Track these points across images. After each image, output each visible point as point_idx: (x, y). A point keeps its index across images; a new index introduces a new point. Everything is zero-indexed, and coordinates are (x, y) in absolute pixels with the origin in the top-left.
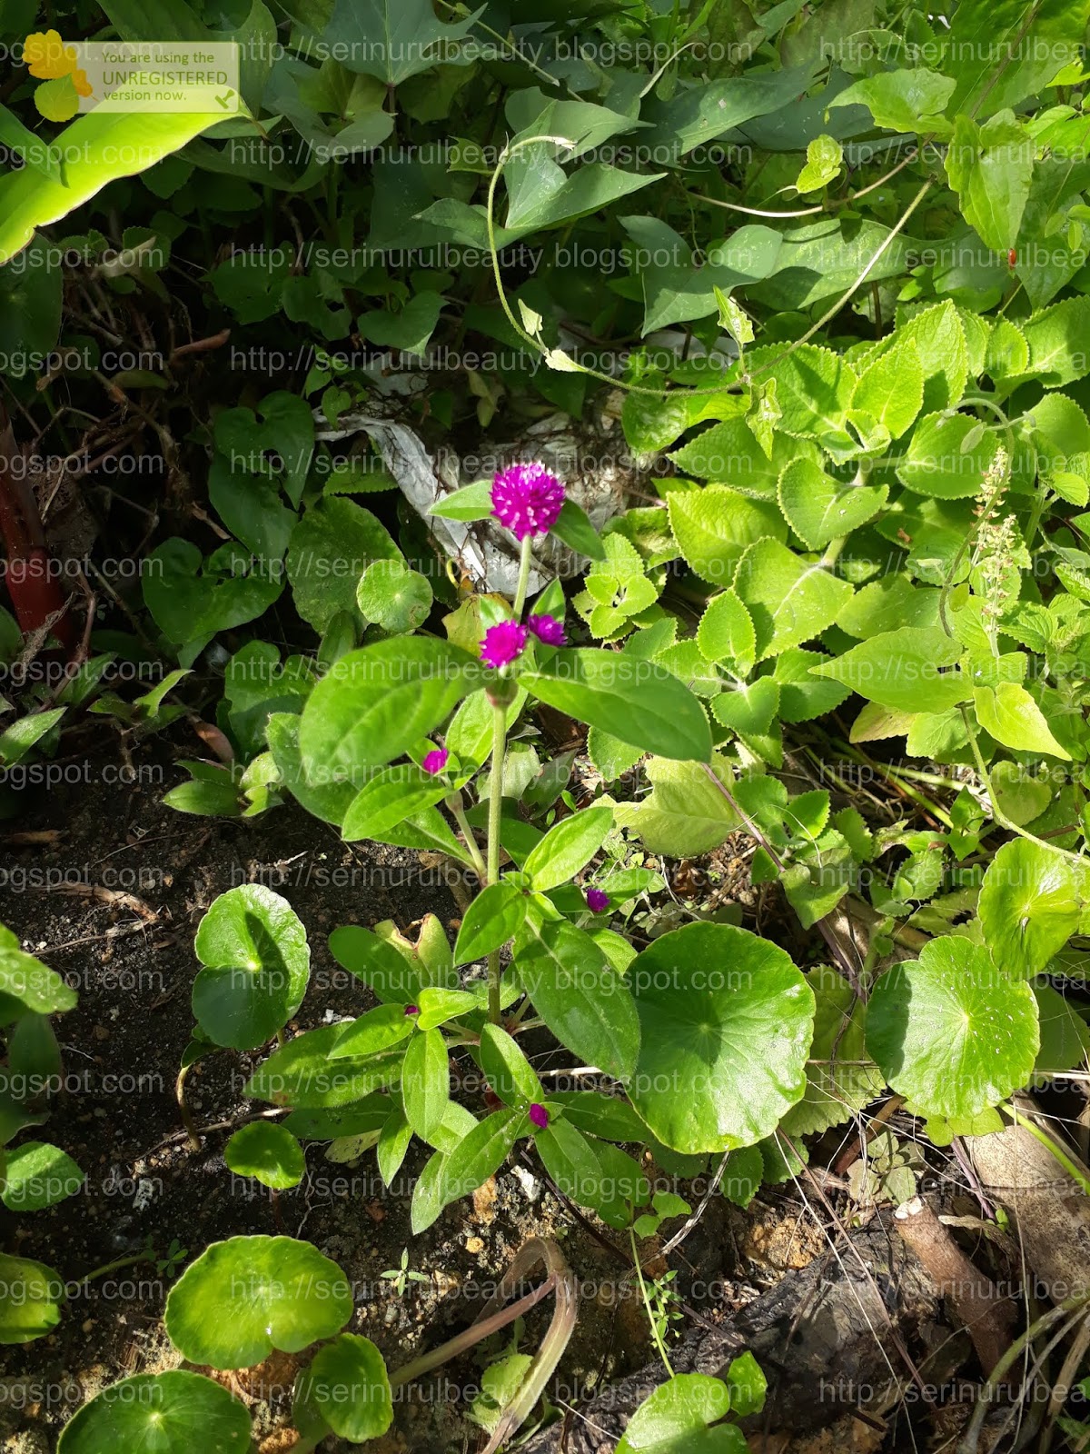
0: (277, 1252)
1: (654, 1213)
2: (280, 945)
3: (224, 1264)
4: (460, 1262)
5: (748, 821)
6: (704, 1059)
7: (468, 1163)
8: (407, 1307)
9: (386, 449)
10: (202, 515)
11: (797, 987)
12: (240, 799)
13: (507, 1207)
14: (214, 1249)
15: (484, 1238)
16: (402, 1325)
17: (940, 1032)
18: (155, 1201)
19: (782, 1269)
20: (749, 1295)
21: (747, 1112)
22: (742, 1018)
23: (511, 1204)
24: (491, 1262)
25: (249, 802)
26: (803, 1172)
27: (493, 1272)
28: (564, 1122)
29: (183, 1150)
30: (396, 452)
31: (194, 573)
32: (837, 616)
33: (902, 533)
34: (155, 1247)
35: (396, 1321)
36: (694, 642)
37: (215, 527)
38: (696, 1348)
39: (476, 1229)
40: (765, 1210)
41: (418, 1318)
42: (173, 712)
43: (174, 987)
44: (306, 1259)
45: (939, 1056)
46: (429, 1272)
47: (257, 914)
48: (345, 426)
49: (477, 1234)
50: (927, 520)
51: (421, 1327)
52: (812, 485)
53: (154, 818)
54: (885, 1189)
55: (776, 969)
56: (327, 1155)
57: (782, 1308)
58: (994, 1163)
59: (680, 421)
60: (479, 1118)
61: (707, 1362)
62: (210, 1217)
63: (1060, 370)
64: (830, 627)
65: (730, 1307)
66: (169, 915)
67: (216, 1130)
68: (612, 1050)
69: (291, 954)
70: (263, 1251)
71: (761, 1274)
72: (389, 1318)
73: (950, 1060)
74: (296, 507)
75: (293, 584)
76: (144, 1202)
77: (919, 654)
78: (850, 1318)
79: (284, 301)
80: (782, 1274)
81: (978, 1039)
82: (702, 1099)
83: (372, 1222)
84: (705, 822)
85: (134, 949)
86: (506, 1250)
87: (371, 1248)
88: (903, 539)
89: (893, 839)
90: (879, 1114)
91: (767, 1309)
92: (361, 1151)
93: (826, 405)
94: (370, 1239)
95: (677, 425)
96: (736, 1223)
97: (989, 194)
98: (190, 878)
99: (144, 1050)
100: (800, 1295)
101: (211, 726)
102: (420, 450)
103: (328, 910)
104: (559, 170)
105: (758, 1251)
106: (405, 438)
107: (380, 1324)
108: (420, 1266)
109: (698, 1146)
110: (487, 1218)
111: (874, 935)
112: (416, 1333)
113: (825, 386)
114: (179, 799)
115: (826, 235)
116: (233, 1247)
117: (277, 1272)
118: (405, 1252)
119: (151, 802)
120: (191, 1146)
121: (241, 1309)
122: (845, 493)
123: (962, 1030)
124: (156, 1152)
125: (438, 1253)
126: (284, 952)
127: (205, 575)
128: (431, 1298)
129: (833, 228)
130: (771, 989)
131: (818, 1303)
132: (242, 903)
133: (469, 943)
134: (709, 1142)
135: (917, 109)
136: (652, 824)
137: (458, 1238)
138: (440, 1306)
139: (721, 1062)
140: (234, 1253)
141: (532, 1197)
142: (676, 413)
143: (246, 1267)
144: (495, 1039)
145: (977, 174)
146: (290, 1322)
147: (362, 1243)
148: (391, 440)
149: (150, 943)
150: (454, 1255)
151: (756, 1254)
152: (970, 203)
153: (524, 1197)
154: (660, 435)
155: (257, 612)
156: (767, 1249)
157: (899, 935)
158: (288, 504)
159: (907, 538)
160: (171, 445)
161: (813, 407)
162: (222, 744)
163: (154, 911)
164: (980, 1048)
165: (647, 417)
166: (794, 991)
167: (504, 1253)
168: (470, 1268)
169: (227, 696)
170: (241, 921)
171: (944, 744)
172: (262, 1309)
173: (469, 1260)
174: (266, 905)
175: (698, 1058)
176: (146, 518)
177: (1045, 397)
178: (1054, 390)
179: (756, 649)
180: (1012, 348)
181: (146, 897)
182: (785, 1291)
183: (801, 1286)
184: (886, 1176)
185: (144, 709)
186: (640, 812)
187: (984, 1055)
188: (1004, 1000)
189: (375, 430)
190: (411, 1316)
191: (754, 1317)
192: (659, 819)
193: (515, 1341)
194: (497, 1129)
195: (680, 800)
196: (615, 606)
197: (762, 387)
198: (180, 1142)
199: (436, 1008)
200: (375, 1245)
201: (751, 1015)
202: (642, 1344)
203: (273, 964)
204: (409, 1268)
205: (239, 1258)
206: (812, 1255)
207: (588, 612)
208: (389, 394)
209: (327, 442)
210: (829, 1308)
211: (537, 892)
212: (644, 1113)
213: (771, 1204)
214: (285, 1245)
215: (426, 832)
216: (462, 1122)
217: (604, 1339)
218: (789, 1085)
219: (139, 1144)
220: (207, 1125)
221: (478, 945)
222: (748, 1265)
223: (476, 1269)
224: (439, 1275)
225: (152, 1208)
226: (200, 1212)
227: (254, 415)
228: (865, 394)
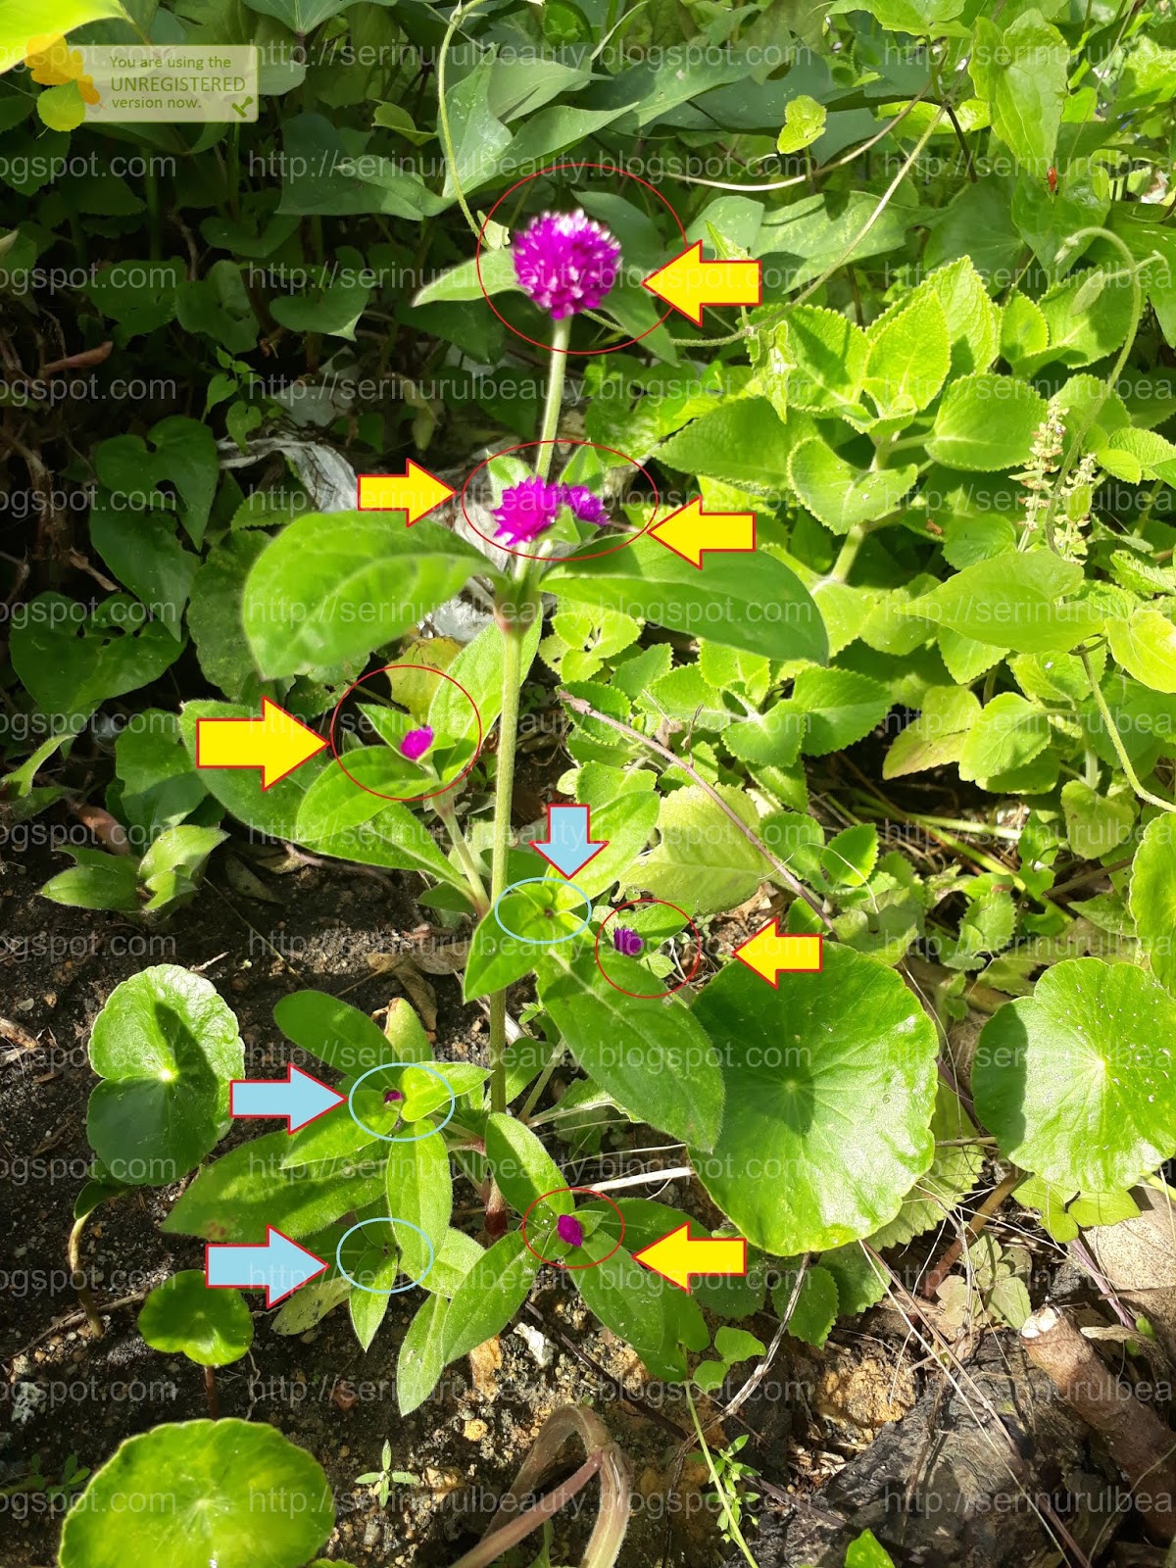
0: (224, 1443)
1: (719, 1358)
2: (203, 1043)
3: (147, 1469)
4: (459, 1453)
5: (781, 866)
6: (794, 1128)
7: (478, 1302)
8: (392, 1522)
9: (306, 472)
10: (81, 563)
11: (912, 1020)
12: (139, 889)
13: (512, 1377)
14: (130, 1449)
15: (486, 1420)
16: (387, 1547)
17: (1070, 1084)
18: (43, 1409)
19: (867, 1426)
20: (832, 1465)
21: (858, 1193)
22: (842, 1067)
23: (517, 1372)
24: (498, 1451)
25: (151, 893)
26: (886, 1296)
27: (502, 1464)
28: (604, 1238)
29: (79, 1337)
30: (318, 476)
31: (74, 633)
32: (861, 629)
33: (931, 525)
34: (43, 1472)
35: (379, 1542)
36: (695, 668)
37: (99, 577)
38: (783, 1536)
39: (475, 1408)
40: (836, 1352)
41: (409, 1535)
42: (52, 794)
43: (63, 1128)
44: (265, 1451)
45: (1072, 1115)
46: (418, 1471)
47: (171, 1004)
48: (255, 451)
49: (477, 1415)
50: (956, 512)
51: (414, 1547)
52: (824, 472)
53: (29, 926)
54: (991, 1308)
55: (884, 996)
56: (274, 1327)
57: (887, 1472)
58: (1128, 1259)
59: (653, 430)
60: (486, 1246)
61: (802, 1553)
62: (118, 1423)
63: (1084, 349)
64: (854, 641)
65: (809, 1481)
66: (53, 1041)
67: (123, 1306)
68: (688, 1108)
69: (220, 1054)
70: (201, 1444)
71: (842, 1435)
72: (369, 1539)
73: (1086, 1119)
74: (198, 546)
75: (197, 641)
76: (27, 1411)
77: (1029, 585)
78: (977, 1476)
79: (177, 310)
80: (868, 1433)
81: (1121, 1088)
82: (796, 1182)
83: (339, 1411)
84: (729, 872)
85: (9, 1085)
86: (516, 1433)
87: (339, 1447)
88: (933, 531)
89: (948, 885)
90: (982, 1209)
91: (867, 1476)
92: (321, 1316)
93: (836, 377)
94: (336, 1435)
95: (650, 435)
96: (803, 1372)
97: (1018, 109)
98: (79, 997)
99: (23, 1211)
100: (907, 1452)
101: (100, 810)
102: (347, 473)
103: (256, 1027)
104: (503, 128)
105: (835, 1405)
106: (329, 460)
107: (359, 1549)
108: (405, 1465)
109: (798, 1244)
110: (490, 1392)
111: (940, 998)
112: (407, 1556)
113: (833, 355)
114: (61, 890)
115: (808, 214)
116: (158, 1442)
117: (223, 1475)
118: (386, 1447)
119: (25, 907)
120: (92, 1330)
121: (172, 1534)
122: (863, 479)
123: (1098, 1080)
124: (43, 1343)
125: (427, 1445)
126: (209, 1053)
127: (87, 635)
128: (424, 1507)
129: (816, 205)
130: (878, 1024)
131: (933, 1461)
132: (151, 991)
133: (482, 971)
134: (811, 1238)
135: (928, 17)
136: (663, 880)
137: (453, 1422)
138: (436, 1517)
139: (816, 1127)
140: (160, 1450)
141: (542, 1361)
142: (648, 421)
143: (178, 1471)
144: (505, 1132)
145: (1003, 85)
146: (244, 1547)
147: (327, 1440)
148: (312, 462)
149: (28, 1076)
150: (449, 1447)
151: (832, 1409)
152: (998, 115)
153: (532, 1361)
154: (631, 447)
155: (154, 675)
156: (845, 1401)
157: (971, 996)
158: (188, 545)
159: (939, 530)
160: (42, 473)
161: (819, 381)
162: (115, 834)
163: (33, 1036)
164: (1126, 1100)
165: (614, 427)
166: (910, 1024)
167: (514, 1437)
168: (471, 1461)
169: (119, 775)
170: (149, 1016)
171: (1006, 761)
172: (202, 1533)
173: (469, 1451)
174: (183, 992)
175: (786, 1128)
176: (15, 569)
177: (1070, 381)
178: (1079, 371)
179: (771, 669)
180: (1029, 327)
181: (22, 1021)
182: (885, 1452)
183: (905, 1441)
184: (990, 1292)
185: (14, 787)
186: (647, 866)
187: (1132, 1107)
188: (1155, 1031)
189: (291, 449)
190: (399, 1534)
191: (852, 1487)
192: (672, 873)
193: (546, 1550)
194: (513, 1256)
195: (696, 849)
196: (587, 649)
197: (770, 332)
198: (75, 1326)
199: (427, 1089)
200: (344, 1442)
201: (852, 1063)
202: (704, 1541)
203: (195, 1070)
204: (392, 1467)
205: (166, 1459)
206: (902, 1405)
207: (556, 660)
208: (304, 425)
209: (235, 471)
210: (947, 1466)
211: (563, 912)
212: (724, 1203)
213: (844, 1344)
214: (235, 1431)
215: (404, 849)
216: (465, 1252)
217: (657, 1537)
218: (912, 1151)
219: (18, 1335)
220: (111, 1301)
221: (496, 973)
222: (823, 1425)
223: (479, 1460)
224: (432, 1473)
225: (39, 1419)
226: (104, 1419)
227: (144, 445)
228: (881, 362)
